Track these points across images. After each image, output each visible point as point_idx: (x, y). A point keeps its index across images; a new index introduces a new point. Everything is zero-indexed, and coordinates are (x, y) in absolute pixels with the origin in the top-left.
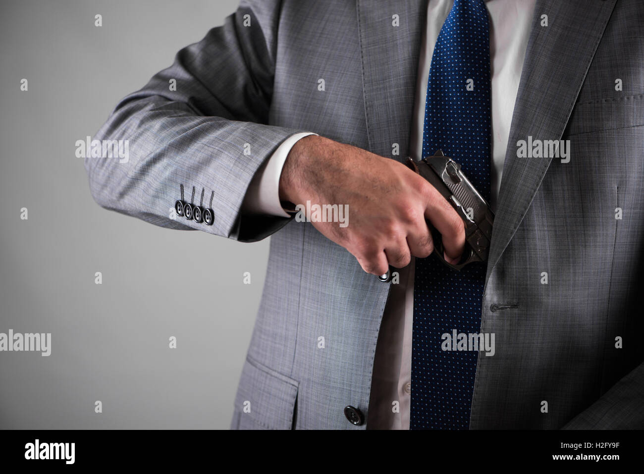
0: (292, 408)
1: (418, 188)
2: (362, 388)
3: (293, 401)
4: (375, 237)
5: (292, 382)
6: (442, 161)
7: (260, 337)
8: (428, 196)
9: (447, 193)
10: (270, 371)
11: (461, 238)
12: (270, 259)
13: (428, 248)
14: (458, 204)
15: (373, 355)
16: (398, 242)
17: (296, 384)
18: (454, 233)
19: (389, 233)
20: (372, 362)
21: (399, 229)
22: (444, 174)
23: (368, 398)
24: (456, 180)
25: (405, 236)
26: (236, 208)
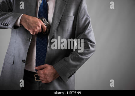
0: (13, 60)
1: (40, 22)
6: (43, 18)
10: (10, 55)
12: (11, 35)
13: (41, 31)
18: (45, 29)
23: (26, 59)
26: (14, 24)
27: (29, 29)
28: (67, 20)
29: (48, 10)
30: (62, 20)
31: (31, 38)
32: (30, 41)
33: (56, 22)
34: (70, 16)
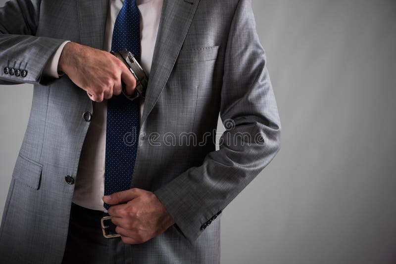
0: (39, 177)
1: (118, 64)
2: (73, 168)
3: (40, 174)
4: (102, 86)
5: (40, 165)
6: (126, 53)
7: (26, 145)
8: (122, 68)
9: (129, 67)
10: (30, 160)
11: (134, 87)
13: (119, 91)
14: (133, 72)
15: (80, 153)
16: (110, 88)
17: (41, 166)
18: (132, 85)
19: (108, 84)
20: (79, 156)
21: (111, 82)
22: (127, 59)
23: (76, 172)
24: (132, 61)
25: (113, 85)
26: (40, 69)
27: (85, 84)
28: (196, 60)
29: (142, 29)
30: (183, 59)
31: (92, 113)
32: (89, 121)
33: (163, 64)
34: (206, 46)
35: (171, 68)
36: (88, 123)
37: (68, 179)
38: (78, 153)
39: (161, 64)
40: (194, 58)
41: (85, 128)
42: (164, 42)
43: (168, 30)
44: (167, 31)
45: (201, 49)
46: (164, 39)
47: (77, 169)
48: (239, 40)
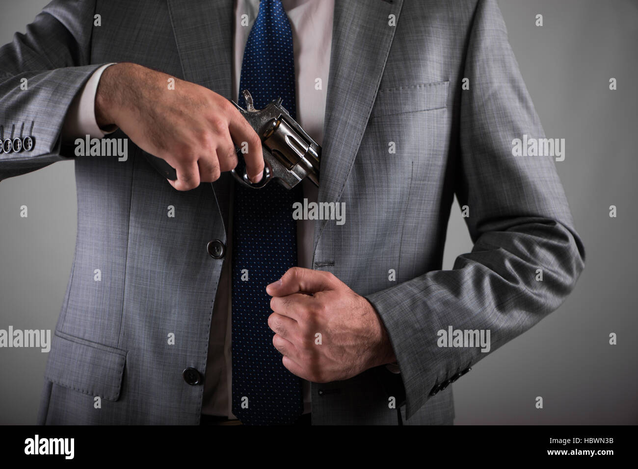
0: (120, 375)
1: (222, 106)
2: (198, 352)
3: (122, 368)
8: (231, 113)
19: (203, 142)
20: (209, 329)
23: (204, 362)
26: (57, 127)
27: (161, 145)
28: (408, 108)
29: (299, 51)
30: (383, 108)
31: (224, 241)
32: (221, 258)
33: (347, 117)
34: (425, 82)
35: (362, 126)
36: (220, 262)
37: (191, 376)
38: (205, 323)
39: (345, 118)
40: (405, 105)
41: (214, 272)
42: (345, 76)
43: (350, 54)
44: (348, 54)
45: (415, 87)
46: (345, 70)
47: (206, 355)
48: (487, 70)
